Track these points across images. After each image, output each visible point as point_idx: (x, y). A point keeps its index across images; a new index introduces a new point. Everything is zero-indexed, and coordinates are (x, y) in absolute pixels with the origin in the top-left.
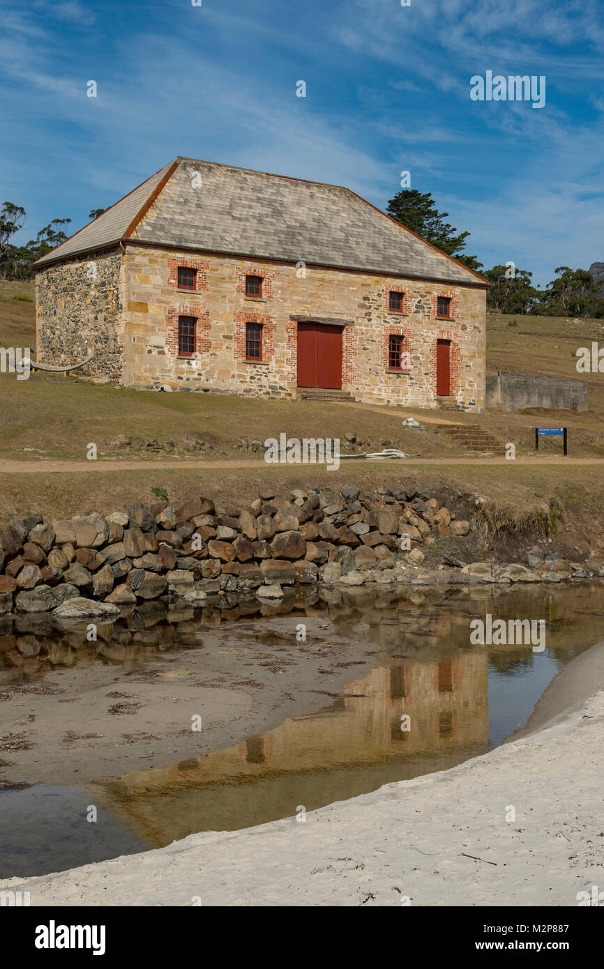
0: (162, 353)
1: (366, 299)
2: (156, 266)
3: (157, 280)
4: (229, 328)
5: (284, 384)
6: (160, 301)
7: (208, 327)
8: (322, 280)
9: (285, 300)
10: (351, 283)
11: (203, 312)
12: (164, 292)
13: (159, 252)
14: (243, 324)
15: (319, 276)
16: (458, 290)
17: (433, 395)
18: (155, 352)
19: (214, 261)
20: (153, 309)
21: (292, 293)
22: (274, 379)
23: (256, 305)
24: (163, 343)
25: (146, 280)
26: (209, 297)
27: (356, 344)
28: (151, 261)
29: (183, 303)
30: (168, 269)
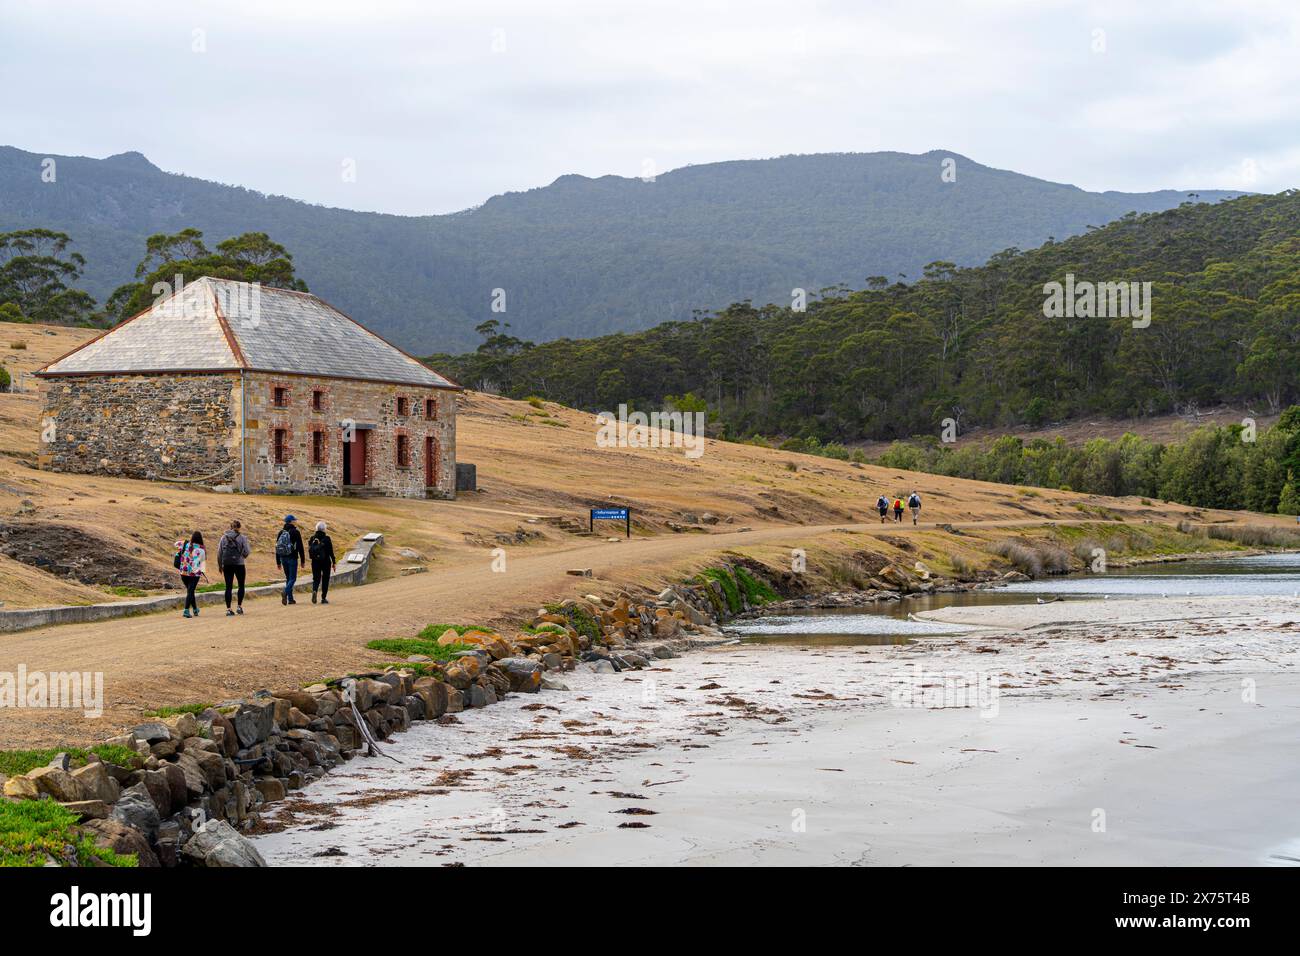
0: (266, 462)
1: (384, 405)
2: (263, 389)
3: (263, 400)
4: (304, 437)
5: (335, 483)
6: (265, 418)
7: (292, 438)
8: (358, 391)
9: (335, 410)
10: (375, 392)
11: (289, 424)
12: (268, 410)
13: (264, 377)
14: (312, 433)
15: (356, 388)
16: (439, 393)
17: (424, 487)
18: (261, 462)
19: (295, 381)
20: (261, 425)
21: (340, 405)
22: (329, 479)
23: (320, 417)
24: (266, 454)
25: (257, 401)
26: (292, 412)
27: (378, 445)
28: (260, 385)
29: (277, 419)
30: (269, 390)
